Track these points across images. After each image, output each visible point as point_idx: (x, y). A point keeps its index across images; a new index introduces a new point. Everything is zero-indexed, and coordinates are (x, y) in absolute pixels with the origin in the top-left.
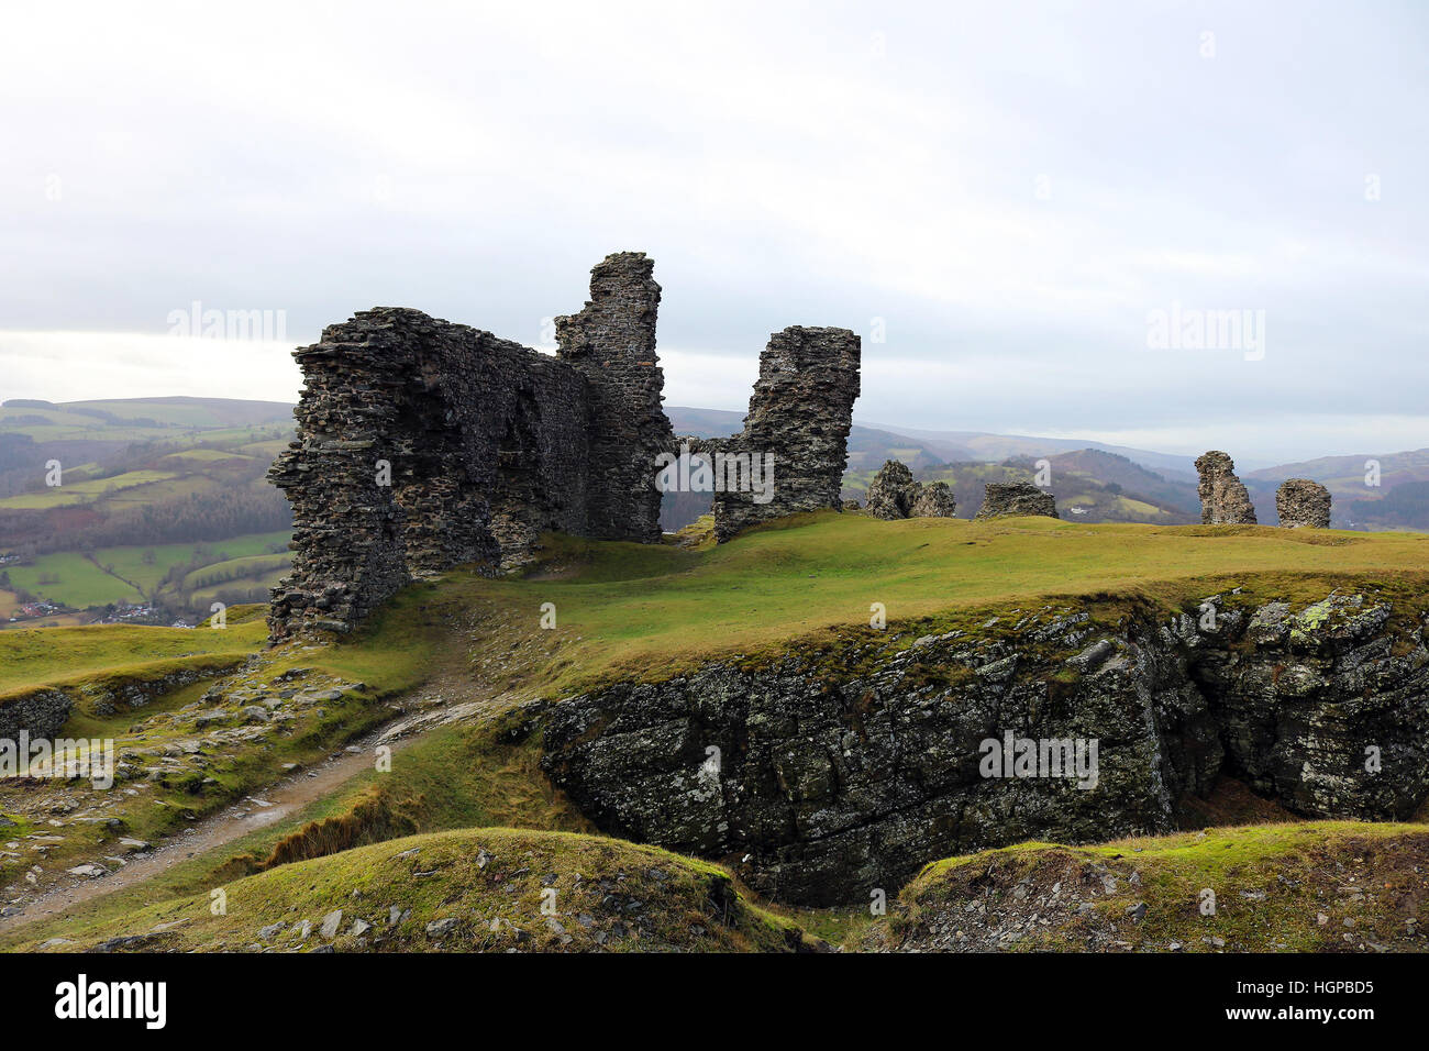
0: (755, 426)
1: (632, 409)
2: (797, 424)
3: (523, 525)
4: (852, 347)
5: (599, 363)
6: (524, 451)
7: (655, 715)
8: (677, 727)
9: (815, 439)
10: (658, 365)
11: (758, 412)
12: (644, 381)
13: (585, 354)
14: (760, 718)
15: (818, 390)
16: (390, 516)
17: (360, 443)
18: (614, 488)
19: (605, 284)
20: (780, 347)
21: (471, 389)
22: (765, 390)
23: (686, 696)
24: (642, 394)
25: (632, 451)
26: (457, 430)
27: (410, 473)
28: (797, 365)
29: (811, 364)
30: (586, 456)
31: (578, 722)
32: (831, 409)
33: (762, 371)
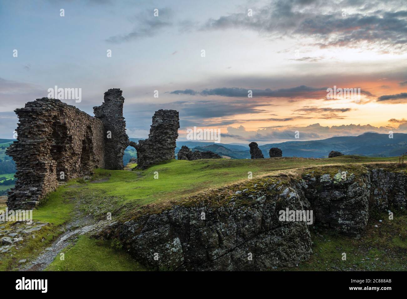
0: (152, 137)
1: (117, 132)
2: (164, 135)
3: (88, 166)
4: (177, 115)
5: (107, 120)
6: (88, 144)
7: (159, 224)
8: (166, 227)
9: (169, 139)
10: (124, 120)
11: (152, 133)
12: (120, 125)
13: (103, 117)
14: (194, 222)
15: (169, 126)
16: (52, 164)
17: (41, 140)
18: (113, 155)
19: (109, 98)
20: (158, 115)
21: (74, 125)
22: (154, 127)
23: (169, 217)
24: (120, 128)
25: (117, 144)
26: (71, 137)
27: (55, 151)
28: (163, 120)
29: (166, 119)
30: (104, 146)
31: (132, 229)
32: (173, 131)
33: (153, 122)
